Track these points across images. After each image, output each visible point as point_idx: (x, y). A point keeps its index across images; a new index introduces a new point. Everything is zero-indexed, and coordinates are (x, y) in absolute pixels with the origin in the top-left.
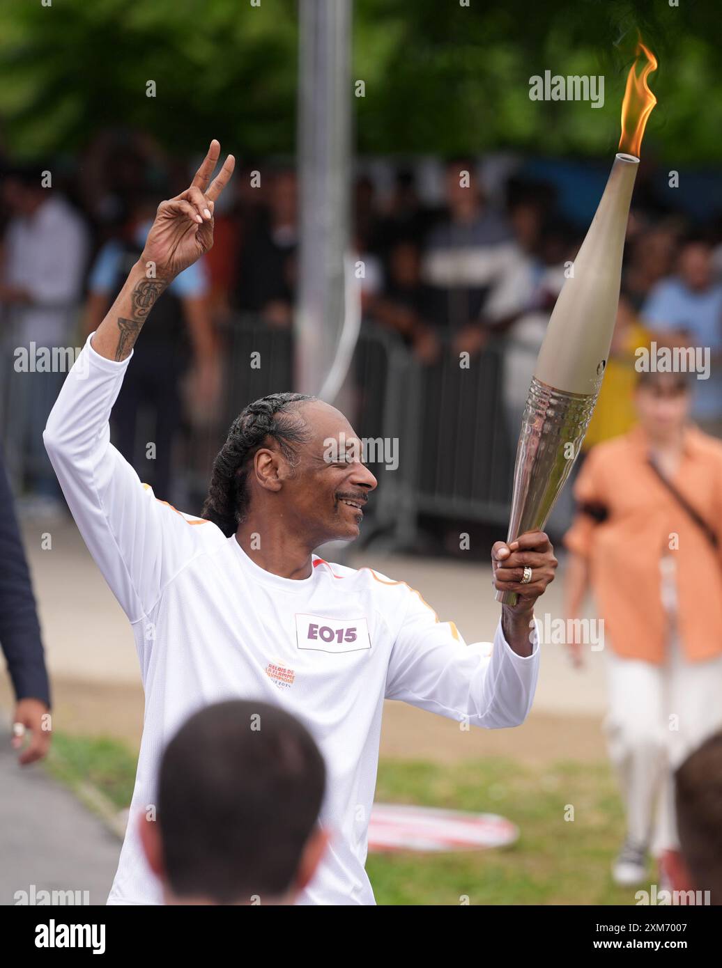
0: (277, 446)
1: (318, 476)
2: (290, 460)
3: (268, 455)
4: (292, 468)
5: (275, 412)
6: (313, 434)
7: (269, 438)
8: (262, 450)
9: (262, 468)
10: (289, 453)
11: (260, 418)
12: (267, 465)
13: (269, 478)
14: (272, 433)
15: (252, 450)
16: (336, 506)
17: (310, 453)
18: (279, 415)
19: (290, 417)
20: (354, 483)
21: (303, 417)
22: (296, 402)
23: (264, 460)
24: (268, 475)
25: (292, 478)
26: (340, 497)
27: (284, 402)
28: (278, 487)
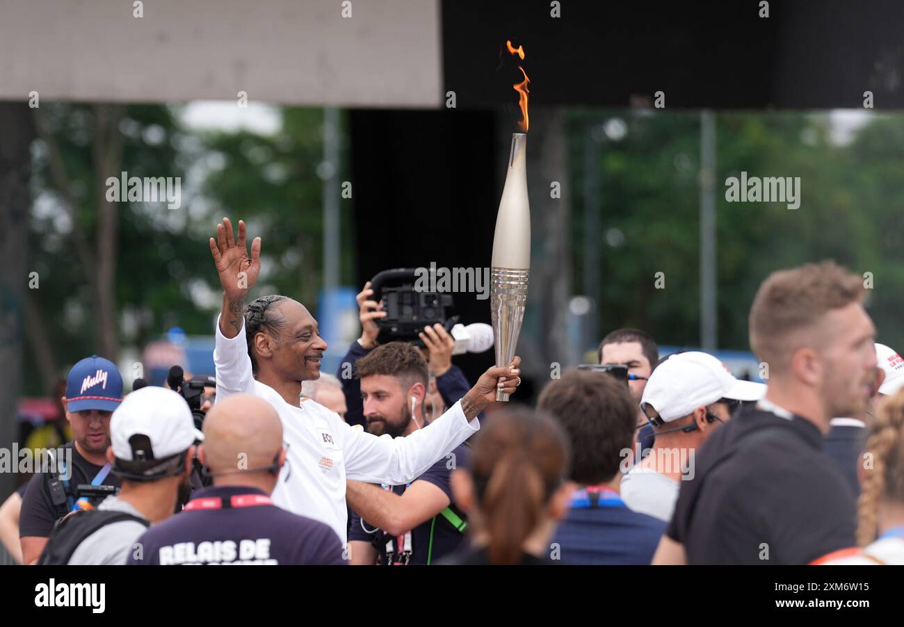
0: (267, 331)
1: (293, 347)
2: (276, 338)
3: (263, 337)
4: (277, 344)
5: (265, 310)
6: (288, 322)
7: (262, 327)
8: (259, 333)
9: (259, 345)
10: (275, 334)
11: (256, 315)
12: (262, 342)
13: (264, 350)
14: (264, 323)
15: (252, 334)
16: (305, 363)
17: (287, 334)
18: (267, 312)
19: (274, 313)
20: (314, 349)
21: (281, 313)
22: (277, 302)
23: (260, 339)
24: (263, 348)
25: (278, 349)
26: (307, 358)
27: (270, 303)
28: (270, 354)
